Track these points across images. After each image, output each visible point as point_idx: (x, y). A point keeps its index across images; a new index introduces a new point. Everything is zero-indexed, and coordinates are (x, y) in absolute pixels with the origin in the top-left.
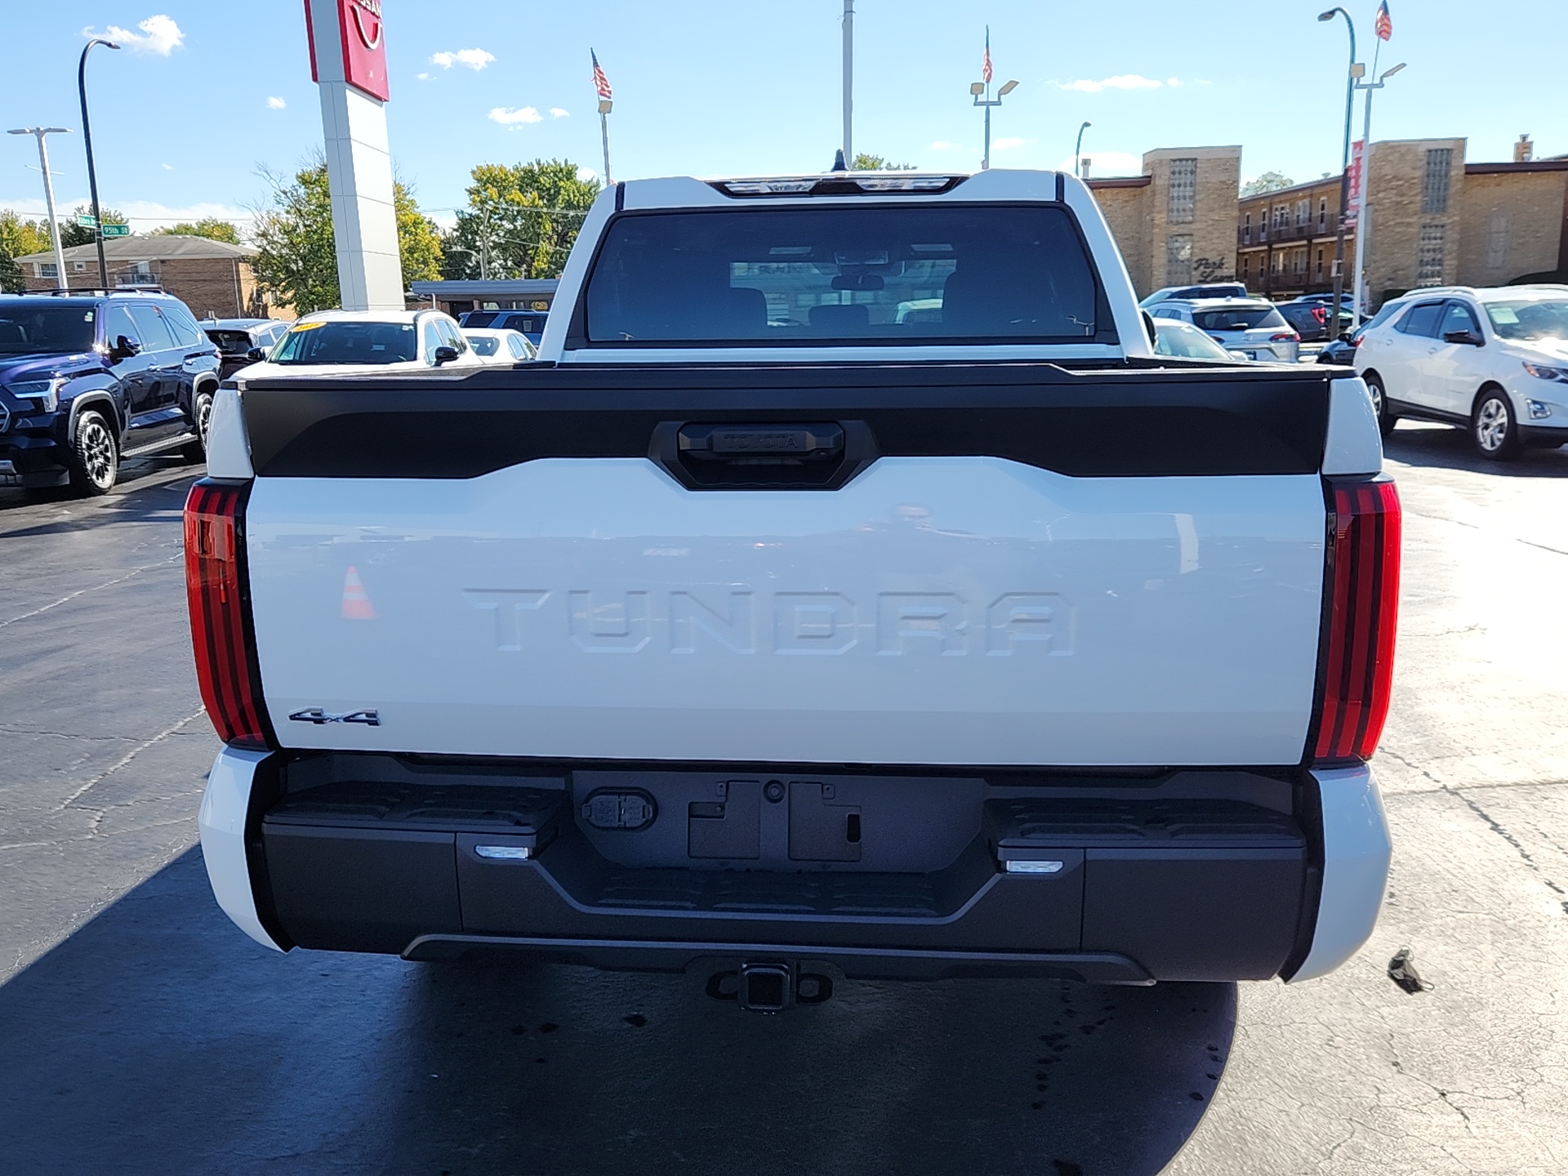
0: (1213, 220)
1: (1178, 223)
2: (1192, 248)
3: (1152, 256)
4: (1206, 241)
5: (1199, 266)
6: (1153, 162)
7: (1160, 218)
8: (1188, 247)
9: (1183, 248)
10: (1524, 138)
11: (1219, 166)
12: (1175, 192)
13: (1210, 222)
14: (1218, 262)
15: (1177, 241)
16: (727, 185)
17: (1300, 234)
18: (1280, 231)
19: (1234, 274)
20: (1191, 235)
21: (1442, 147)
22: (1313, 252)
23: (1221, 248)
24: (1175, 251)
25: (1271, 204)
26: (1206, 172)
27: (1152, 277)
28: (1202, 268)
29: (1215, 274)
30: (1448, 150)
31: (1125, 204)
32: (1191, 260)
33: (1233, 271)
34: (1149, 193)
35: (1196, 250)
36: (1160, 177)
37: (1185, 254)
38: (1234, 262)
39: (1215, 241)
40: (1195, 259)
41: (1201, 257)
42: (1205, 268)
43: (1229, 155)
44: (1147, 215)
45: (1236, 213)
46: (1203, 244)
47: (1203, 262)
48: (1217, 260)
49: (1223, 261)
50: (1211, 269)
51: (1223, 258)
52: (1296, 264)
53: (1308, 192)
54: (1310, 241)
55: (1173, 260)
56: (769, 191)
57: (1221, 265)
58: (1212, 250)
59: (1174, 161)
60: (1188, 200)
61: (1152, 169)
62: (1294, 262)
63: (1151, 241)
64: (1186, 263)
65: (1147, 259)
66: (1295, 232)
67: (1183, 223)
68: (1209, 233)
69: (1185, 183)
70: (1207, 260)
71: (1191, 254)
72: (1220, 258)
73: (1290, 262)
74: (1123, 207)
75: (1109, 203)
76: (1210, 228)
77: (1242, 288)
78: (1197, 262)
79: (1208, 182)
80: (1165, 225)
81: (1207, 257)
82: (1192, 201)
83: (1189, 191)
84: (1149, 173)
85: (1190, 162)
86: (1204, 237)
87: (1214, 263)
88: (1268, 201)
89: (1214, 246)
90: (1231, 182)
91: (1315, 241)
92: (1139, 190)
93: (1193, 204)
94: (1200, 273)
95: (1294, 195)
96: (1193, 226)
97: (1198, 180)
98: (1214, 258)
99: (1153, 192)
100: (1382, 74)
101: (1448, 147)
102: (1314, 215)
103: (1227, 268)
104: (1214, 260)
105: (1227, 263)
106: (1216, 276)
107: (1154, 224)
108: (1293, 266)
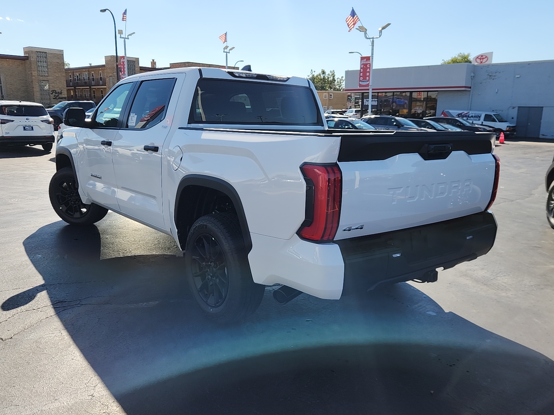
0: (56, 76)
1: (42, 76)
2: (49, 86)
3: (33, 87)
4: (54, 84)
5: (53, 93)
6: (29, 51)
7: (35, 73)
8: (48, 85)
9: (46, 85)
10: (153, 60)
11: (56, 56)
12: (39, 64)
13: (55, 77)
14: (60, 92)
15: (42, 83)
16: (234, 73)
17: (86, 84)
18: (78, 82)
19: (66, 97)
20: (48, 81)
21: (132, 60)
22: (91, 91)
23: (60, 87)
24: (42, 86)
25: (73, 72)
26: (51, 58)
27: (34, 96)
28: (54, 93)
29: (59, 96)
30: (134, 61)
31: (19, 66)
32: (50, 90)
33: (66, 96)
34: (28, 63)
35: (51, 87)
36: (32, 58)
37: (47, 87)
38: (66, 92)
39: (58, 84)
40: (51, 90)
41: (53, 89)
42: (55, 94)
43: (59, 53)
44: (29, 71)
45: (64, 74)
46: (53, 84)
47: (53, 91)
48: (59, 91)
49: (62, 92)
50: (57, 94)
51: (62, 91)
52: (85, 95)
53: (87, 70)
54: (90, 87)
55: (42, 89)
56: (245, 76)
57: (61, 93)
58: (57, 87)
59: (38, 52)
60: (45, 68)
61: (28, 54)
62: (84, 94)
63: (32, 81)
64: (47, 91)
65: (31, 88)
66: (84, 83)
67: (44, 76)
68: (55, 81)
69: (43, 61)
70: (56, 91)
71: (49, 88)
72: (61, 90)
73: (83, 94)
74: (18, 67)
75: (11, 65)
76: (55, 79)
77: (93, 103)
78: (52, 91)
79: (52, 62)
80: (37, 76)
81: (56, 90)
82: (47, 68)
83: (45, 64)
84: (27, 55)
85: (44, 53)
86: (53, 82)
87: (58, 92)
88: (72, 71)
89: (58, 86)
90: (61, 63)
91: (92, 87)
92: (23, 61)
93: (47, 69)
94: (54, 95)
95: (82, 70)
96: (49, 78)
97: (48, 61)
98: (58, 90)
99: (31, 63)
100: (128, 35)
101: (134, 60)
102: (90, 78)
103: (63, 94)
104: (58, 91)
105: (63, 92)
106: (60, 97)
107: (32, 75)
108: (84, 95)
